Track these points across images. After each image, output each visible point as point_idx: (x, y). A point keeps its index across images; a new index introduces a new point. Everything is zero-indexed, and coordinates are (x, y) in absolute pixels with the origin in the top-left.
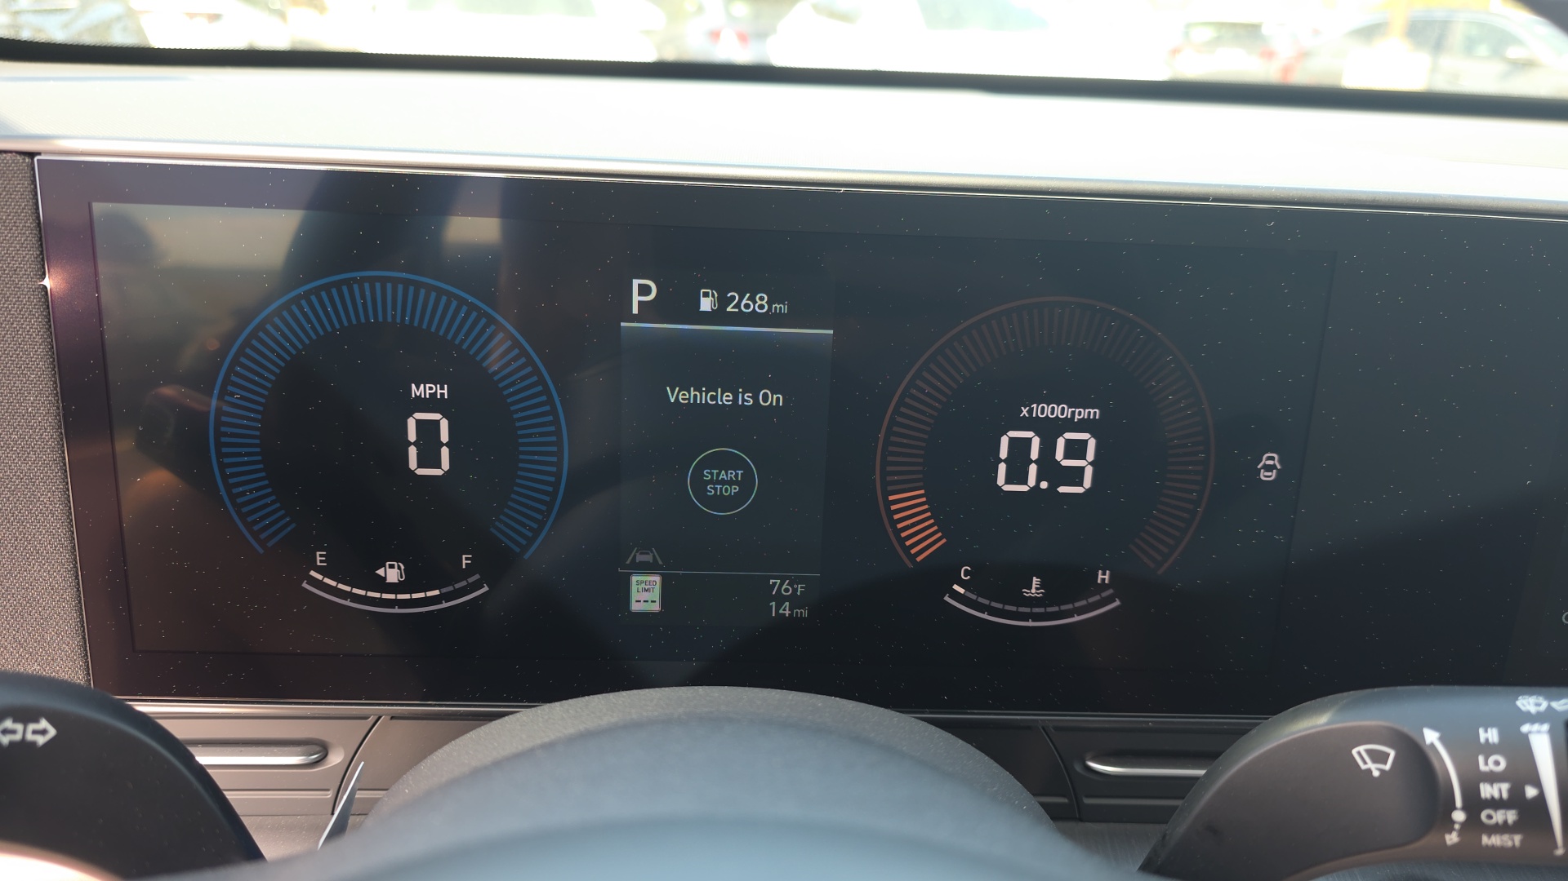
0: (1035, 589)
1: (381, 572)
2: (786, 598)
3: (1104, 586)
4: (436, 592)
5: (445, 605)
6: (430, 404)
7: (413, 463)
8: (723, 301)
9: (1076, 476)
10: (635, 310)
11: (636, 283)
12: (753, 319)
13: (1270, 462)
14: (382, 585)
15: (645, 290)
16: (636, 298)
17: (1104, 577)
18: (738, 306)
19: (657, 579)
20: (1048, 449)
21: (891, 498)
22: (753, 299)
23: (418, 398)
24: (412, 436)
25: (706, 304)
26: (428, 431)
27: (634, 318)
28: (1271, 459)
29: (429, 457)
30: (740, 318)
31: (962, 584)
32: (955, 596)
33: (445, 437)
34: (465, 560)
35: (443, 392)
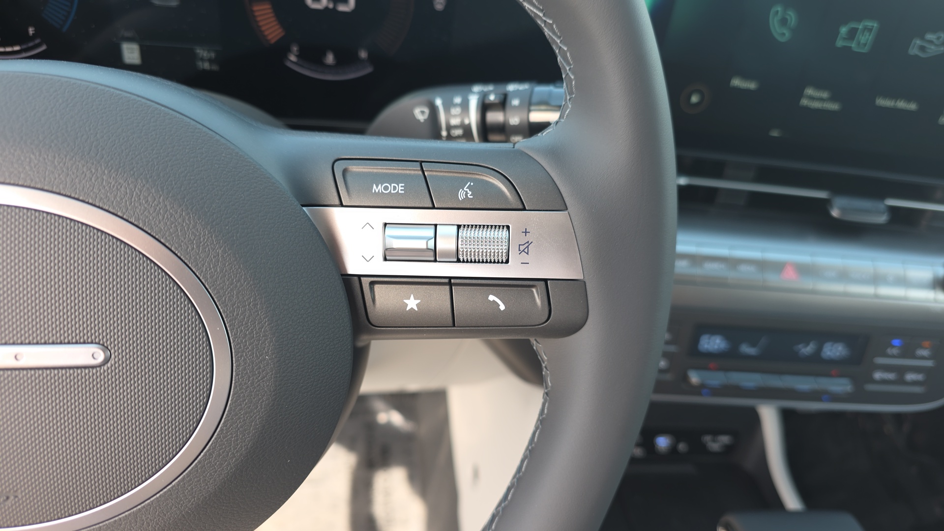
0: (330, 58)
2: (208, 60)
5: (24, 55)
17: (364, 54)
19: (137, 46)
34: (31, 31)
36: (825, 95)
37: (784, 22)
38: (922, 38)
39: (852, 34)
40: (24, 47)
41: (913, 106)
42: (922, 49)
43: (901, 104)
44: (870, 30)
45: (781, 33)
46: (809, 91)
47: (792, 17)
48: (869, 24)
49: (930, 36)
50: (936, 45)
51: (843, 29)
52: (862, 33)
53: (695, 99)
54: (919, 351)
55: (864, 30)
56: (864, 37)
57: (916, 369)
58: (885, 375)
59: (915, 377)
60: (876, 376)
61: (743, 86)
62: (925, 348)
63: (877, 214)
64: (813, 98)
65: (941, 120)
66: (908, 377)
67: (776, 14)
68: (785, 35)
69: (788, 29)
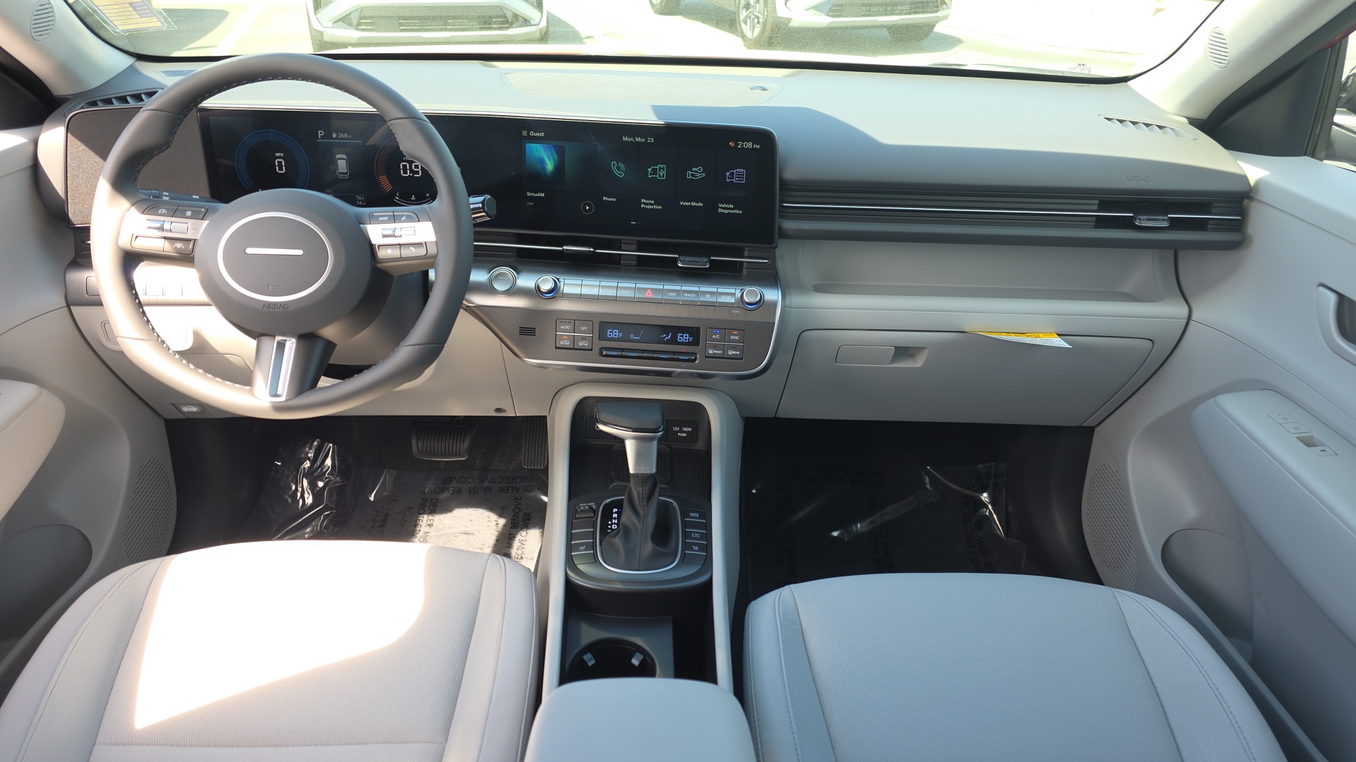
0: (413, 198)
2: (360, 200)
3: (428, 197)
6: (280, 157)
7: (278, 170)
8: (338, 135)
9: (418, 173)
10: (320, 137)
11: (319, 132)
12: (344, 139)
15: (321, 133)
16: (320, 135)
17: (428, 195)
18: (341, 136)
20: (411, 167)
21: (379, 178)
22: (344, 135)
23: (277, 156)
24: (277, 164)
25: (334, 136)
26: (280, 163)
27: (320, 139)
29: (281, 169)
30: (341, 139)
31: (397, 197)
32: (395, 199)
33: (283, 164)
35: (282, 155)
36: (653, 202)
37: (619, 169)
38: (692, 171)
39: (654, 171)
41: (700, 204)
42: (692, 175)
43: (694, 204)
44: (663, 169)
45: (620, 174)
46: (643, 201)
47: (621, 165)
48: (662, 166)
49: (694, 169)
50: (700, 173)
51: (650, 170)
52: (660, 170)
53: (587, 208)
54: (732, 337)
55: (660, 168)
56: (661, 172)
57: (734, 348)
58: (716, 352)
59: (734, 352)
60: (711, 352)
61: (609, 199)
62: (735, 335)
63: (703, 263)
64: (647, 204)
65: (720, 210)
66: (730, 353)
67: (614, 164)
68: (621, 175)
69: (622, 171)
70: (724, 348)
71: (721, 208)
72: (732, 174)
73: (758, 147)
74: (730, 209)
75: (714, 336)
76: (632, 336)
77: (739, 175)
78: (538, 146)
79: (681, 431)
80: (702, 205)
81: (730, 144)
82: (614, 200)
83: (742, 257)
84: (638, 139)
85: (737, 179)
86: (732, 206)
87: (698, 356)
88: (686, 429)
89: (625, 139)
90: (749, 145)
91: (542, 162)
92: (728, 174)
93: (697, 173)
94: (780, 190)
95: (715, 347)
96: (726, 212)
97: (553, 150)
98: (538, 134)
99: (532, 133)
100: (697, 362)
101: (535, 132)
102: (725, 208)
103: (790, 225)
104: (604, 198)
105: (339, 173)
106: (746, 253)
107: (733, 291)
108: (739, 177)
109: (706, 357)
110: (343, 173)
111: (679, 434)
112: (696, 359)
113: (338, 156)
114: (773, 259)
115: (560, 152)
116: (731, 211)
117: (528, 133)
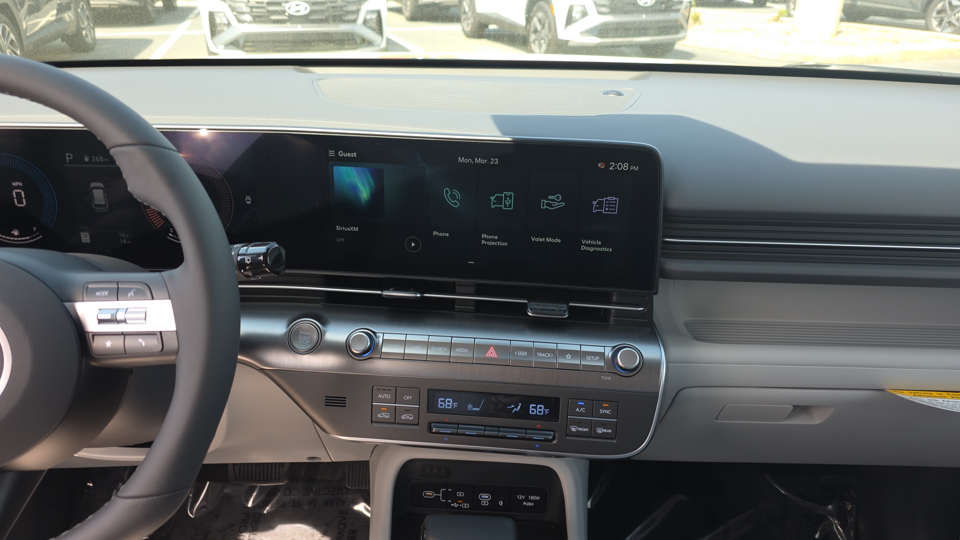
1: (13, 232)
2: (125, 238)
4: (28, 238)
5: (31, 241)
6: (18, 187)
7: (16, 203)
8: (91, 159)
10: (68, 161)
11: (67, 155)
12: (100, 163)
13: (248, 199)
14: (13, 236)
15: (69, 156)
16: (67, 158)
18: (95, 159)
19: (88, 234)
21: (147, 210)
22: (98, 158)
23: (15, 186)
24: (15, 196)
25: (86, 159)
26: (18, 194)
27: (68, 164)
28: (248, 198)
29: (20, 202)
30: (96, 163)
31: (171, 233)
32: (170, 236)
33: (23, 196)
34: (35, 229)
35: (21, 184)
36: (496, 237)
37: (453, 197)
38: (547, 199)
39: (499, 200)
40: (31, 236)
42: (548, 204)
43: (549, 240)
44: (510, 197)
45: (454, 204)
46: (484, 236)
48: (508, 193)
49: (550, 197)
50: (558, 202)
51: (492, 198)
52: (506, 199)
53: (413, 245)
54: (602, 411)
55: (506, 196)
56: (508, 201)
57: (604, 425)
58: (581, 429)
59: (605, 431)
60: (574, 429)
61: (441, 234)
62: (606, 408)
63: (560, 311)
64: (489, 240)
65: (583, 248)
66: (600, 431)
67: (447, 192)
68: (457, 204)
69: (457, 200)
70: (592, 425)
71: (585, 244)
72: (601, 203)
73: (636, 168)
74: (597, 246)
75: (577, 410)
76: (470, 407)
77: (609, 204)
78: (349, 168)
79: (527, 500)
80: (559, 241)
81: (599, 165)
82: (447, 235)
83: (610, 303)
84: (478, 161)
85: (607, 209)
86: (600, 243)
87: (557, 435)
88: (532, 498)
89: (461, 160)
90: (625, 166)
91: (355, 188)
92: (595, 203)
93: (555, 201)
94: (663, 222)
95: (579, 423)
96: (591, 249)
97: (369, 174)
98: (349, 155)
99: (341, 154)
100: (554, 442)
101: (345, 152)
102: (589, 246)
103: (673, 265)
104: (435, 233)
105: (95, 205)
106: (614, 299)
107: (601, 350)
108: (609, 207)
109: (567, 435)
110: (100, 206)
111: (524, 503)
112: (554, 438)
113: (93, 185)
114: (649, 306)
115: (378, 177)
116: (598, 249)
117: (336, 153)
